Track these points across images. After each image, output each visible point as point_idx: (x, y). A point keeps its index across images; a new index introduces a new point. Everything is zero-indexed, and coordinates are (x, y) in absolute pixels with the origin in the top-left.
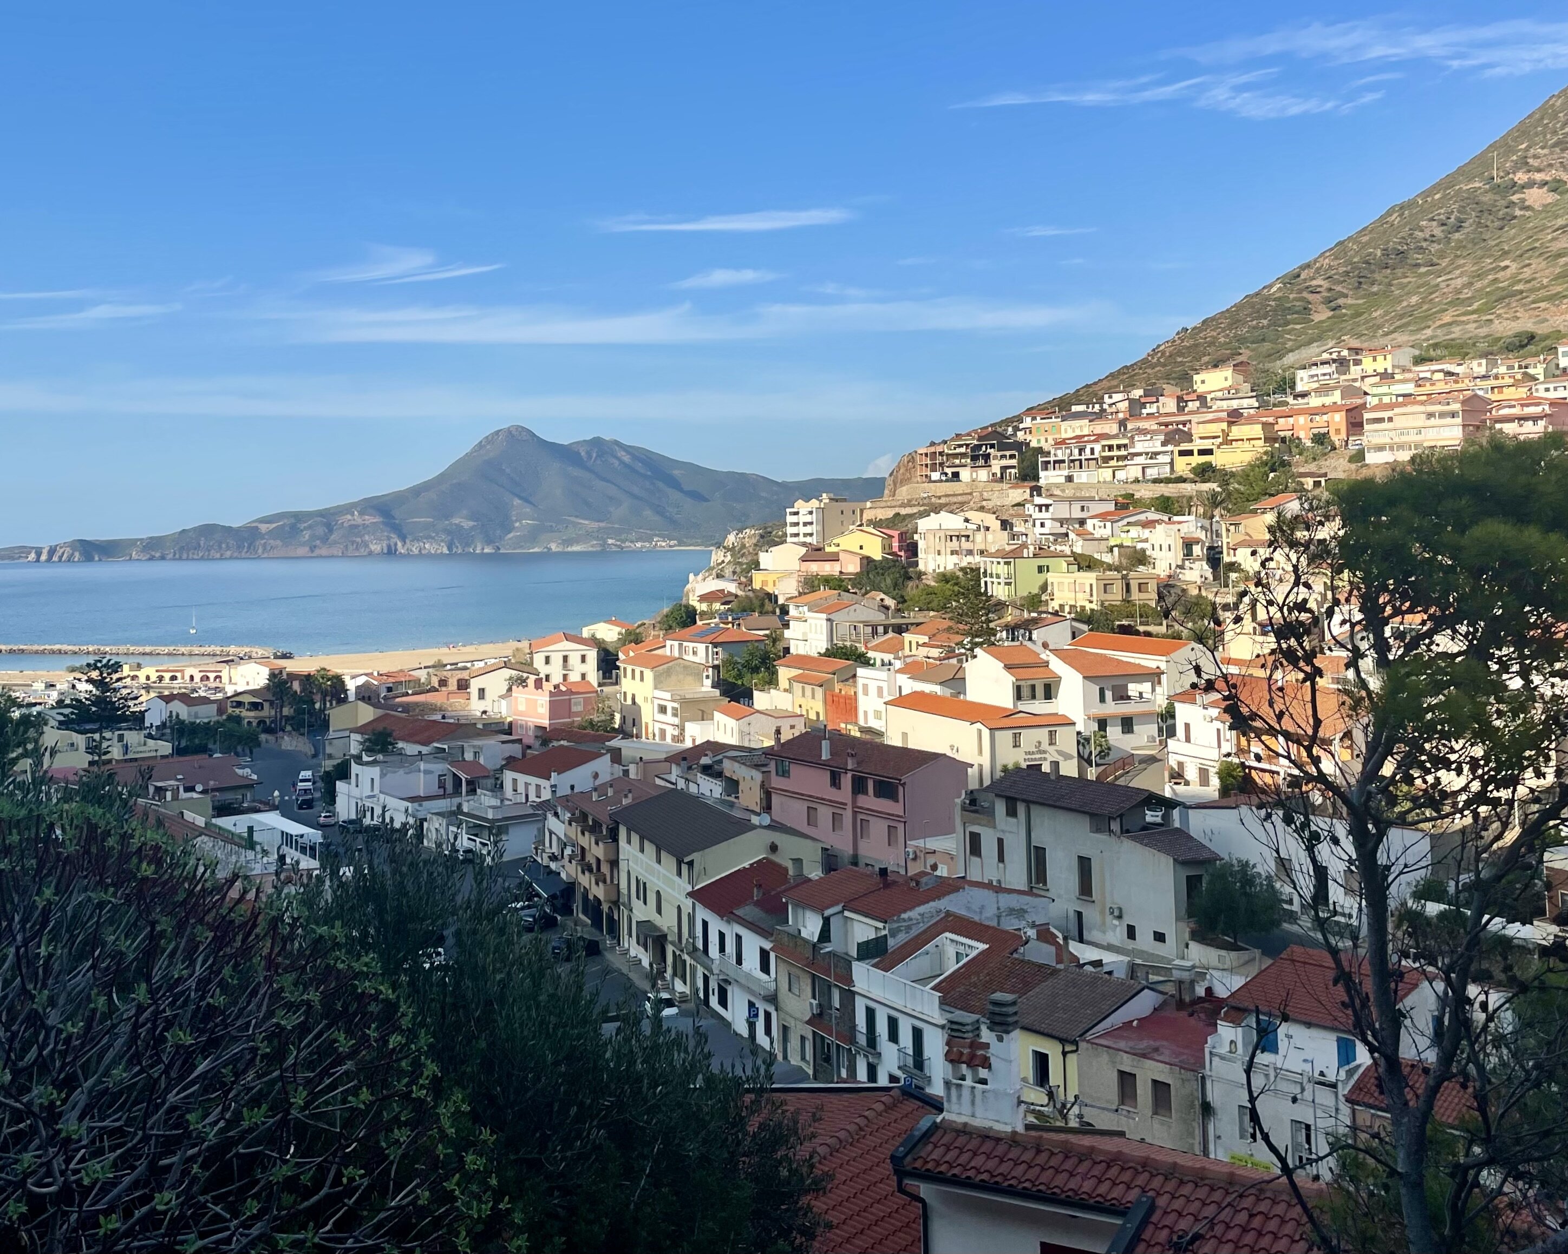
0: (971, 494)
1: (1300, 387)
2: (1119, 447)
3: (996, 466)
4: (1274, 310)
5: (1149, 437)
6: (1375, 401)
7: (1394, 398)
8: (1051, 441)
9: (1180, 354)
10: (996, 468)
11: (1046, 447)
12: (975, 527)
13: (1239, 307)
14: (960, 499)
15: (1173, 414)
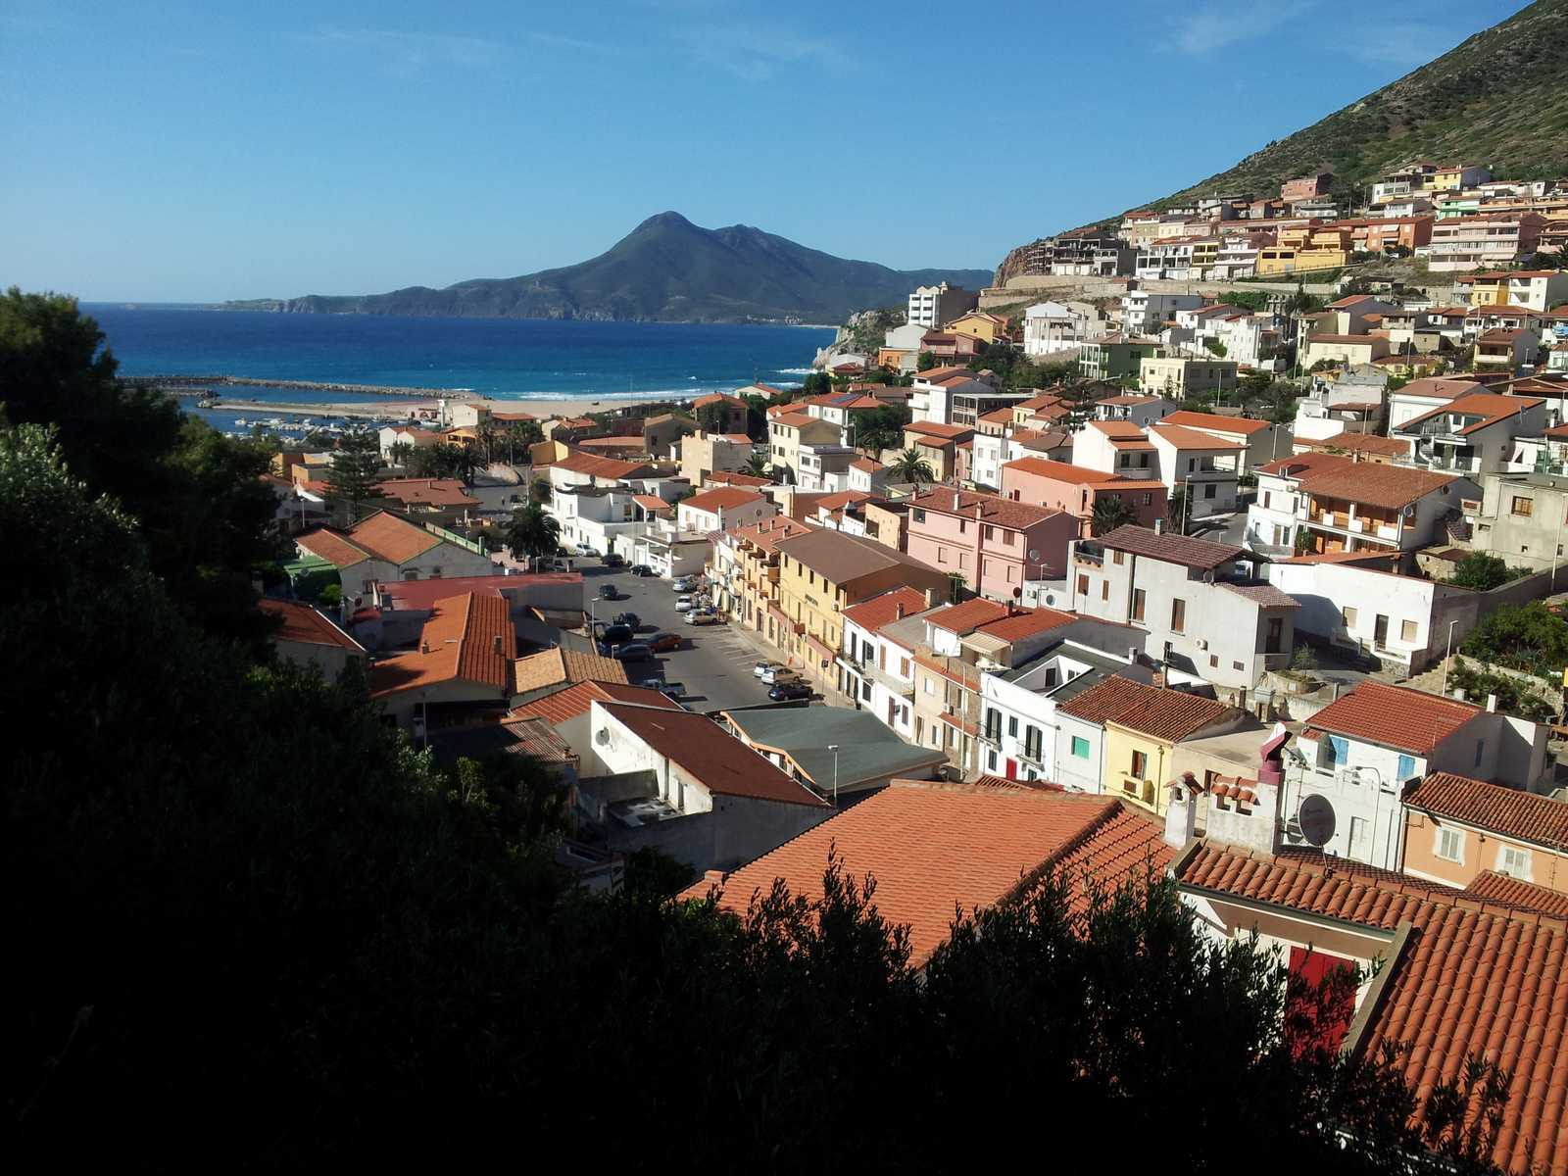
0: (1074, 286)
1: (1376, 200)
2: (1210, 249)
3: (1098, 261)
4: (1357, 128)
5: (1238, 240)
6: (1442, 216)
7: (1459, 214)
8: (1149, 242)
9: (1268, 165)
10: (1098, 265)
11: (1144, 246)
12: (1076, 316)
13: (1325, 124)
14: (1064, 290)
15: (1259, 220)
